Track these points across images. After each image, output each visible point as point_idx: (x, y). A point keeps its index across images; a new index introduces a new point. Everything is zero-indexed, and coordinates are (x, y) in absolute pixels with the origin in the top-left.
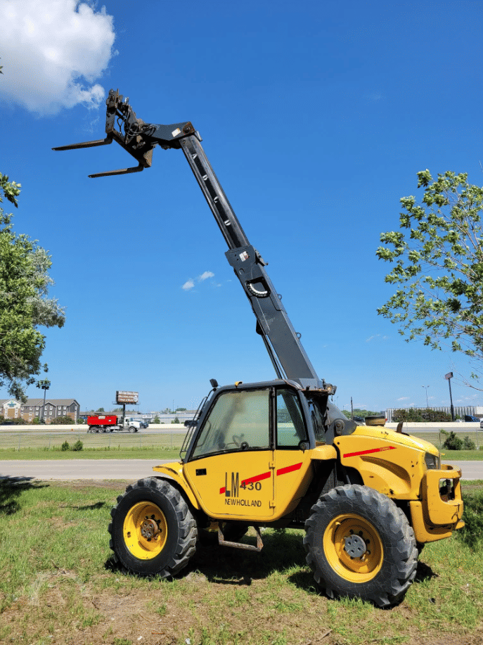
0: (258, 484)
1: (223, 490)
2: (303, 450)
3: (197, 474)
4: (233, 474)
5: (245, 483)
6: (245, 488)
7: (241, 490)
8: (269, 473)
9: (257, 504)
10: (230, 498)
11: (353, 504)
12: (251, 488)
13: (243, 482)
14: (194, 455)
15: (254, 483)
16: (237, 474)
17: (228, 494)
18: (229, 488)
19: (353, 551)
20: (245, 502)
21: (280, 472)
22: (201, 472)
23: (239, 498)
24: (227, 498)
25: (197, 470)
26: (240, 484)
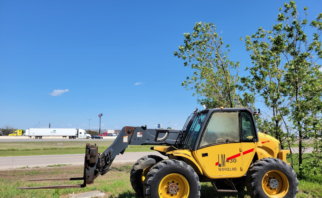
0: (235, 160)
1: (217, 164)
2: (254, 142)
3: (203, 156)
4: (222, 155)
5: (228, 159)
6: (228, 162)
7: (226, 163)
8: (240, 154)
9: (234, 169)
10: (221, 167)
11: (276, 165)
12: (231, 162)
13: (227, 159)
14: (200, 146)
15: (233, 159)
16: (224, 155)
17: (220, 166)
18: (220, 163)
19: (274, 186)
20: (229, 169)
21: (244, 153)
22: (205, 155)
23: (226, 167)
24: (220, 168)
25: (202, 154)
26: (226, 160)
